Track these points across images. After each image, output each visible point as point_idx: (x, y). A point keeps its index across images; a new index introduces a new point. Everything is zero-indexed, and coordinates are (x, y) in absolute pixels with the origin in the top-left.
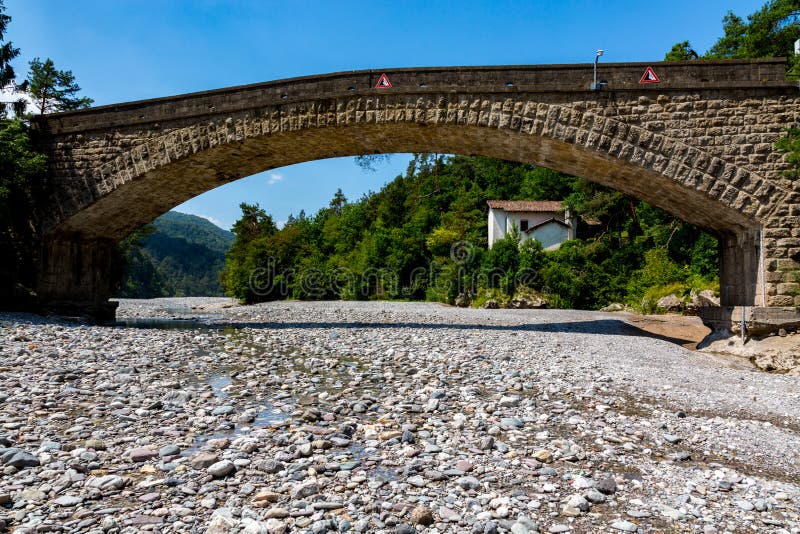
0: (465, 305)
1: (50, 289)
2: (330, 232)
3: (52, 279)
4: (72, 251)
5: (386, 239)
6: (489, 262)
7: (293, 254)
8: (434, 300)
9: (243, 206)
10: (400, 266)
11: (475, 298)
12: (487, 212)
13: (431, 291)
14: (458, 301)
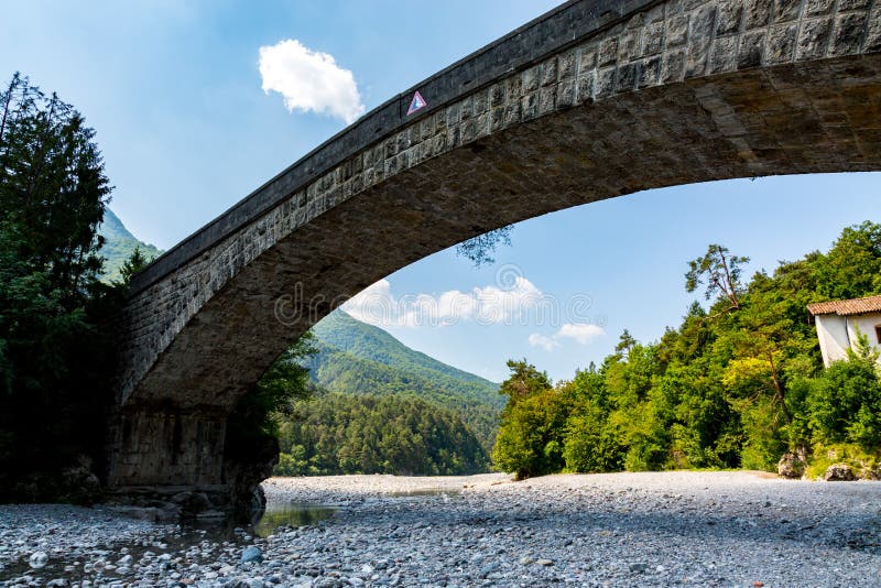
0: (796, 475)
1: (131, 472)
2: (613, 382)
3: (135, 459)
4: (167, 423)
5: (675, 382)
6: (820, 400)
7: (566, 414)
8: (753, 467)
9: (510, 364)
10: (696, 417)
11: (809, 462)
12: (813, 324)
13: (747, 455)
14: (781, 467)
